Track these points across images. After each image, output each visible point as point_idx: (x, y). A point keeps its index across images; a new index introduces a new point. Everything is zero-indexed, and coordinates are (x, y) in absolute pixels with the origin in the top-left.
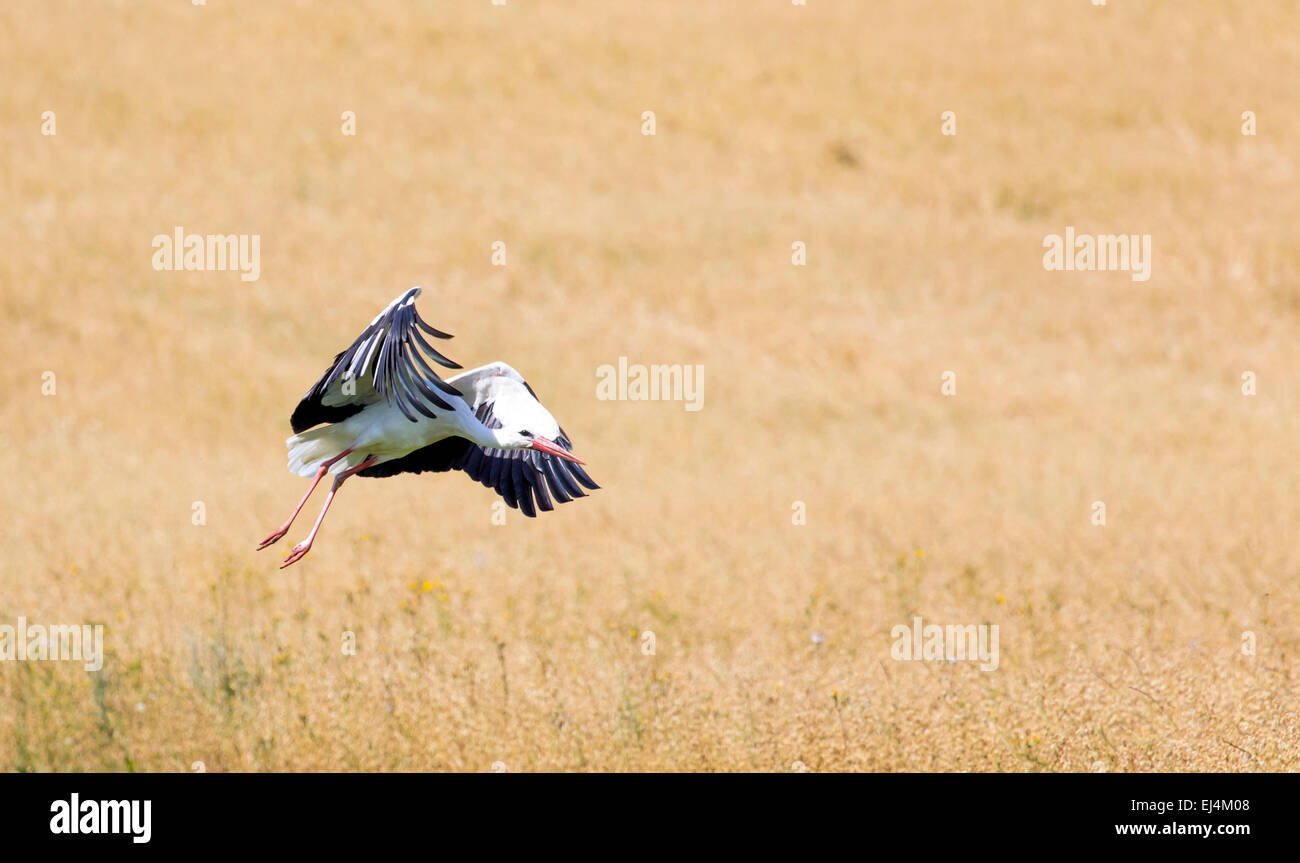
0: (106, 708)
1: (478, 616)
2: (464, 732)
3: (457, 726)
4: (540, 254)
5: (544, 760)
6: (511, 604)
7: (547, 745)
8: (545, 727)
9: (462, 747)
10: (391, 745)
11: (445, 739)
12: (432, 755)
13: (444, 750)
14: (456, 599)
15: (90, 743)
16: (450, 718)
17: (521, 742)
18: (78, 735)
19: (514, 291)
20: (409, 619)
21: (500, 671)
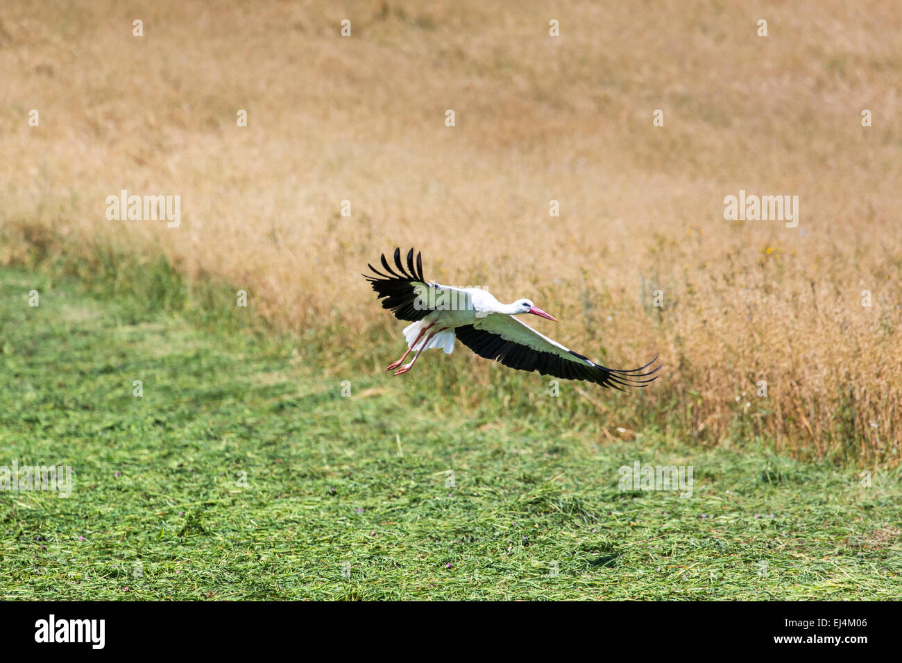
0: (592, 319)
1: (799, 267)
2: (791, 333)
3: (788, 329)
4: (836, 65)
5: (837, 348)
6: (818, 260)
7: (838, 339)
8: (837, 329)
9: (790, 341)
10: (751, 340)
11: (781, 337)
12: (773, 345)
13: (780, 342)
14: (787, 258)
15: (581, 339)
16: (784, 325)
17: (823, 338)
18: (574, 334)
19: (820, 85)
20: (760, 269)
21: (812, 297)
